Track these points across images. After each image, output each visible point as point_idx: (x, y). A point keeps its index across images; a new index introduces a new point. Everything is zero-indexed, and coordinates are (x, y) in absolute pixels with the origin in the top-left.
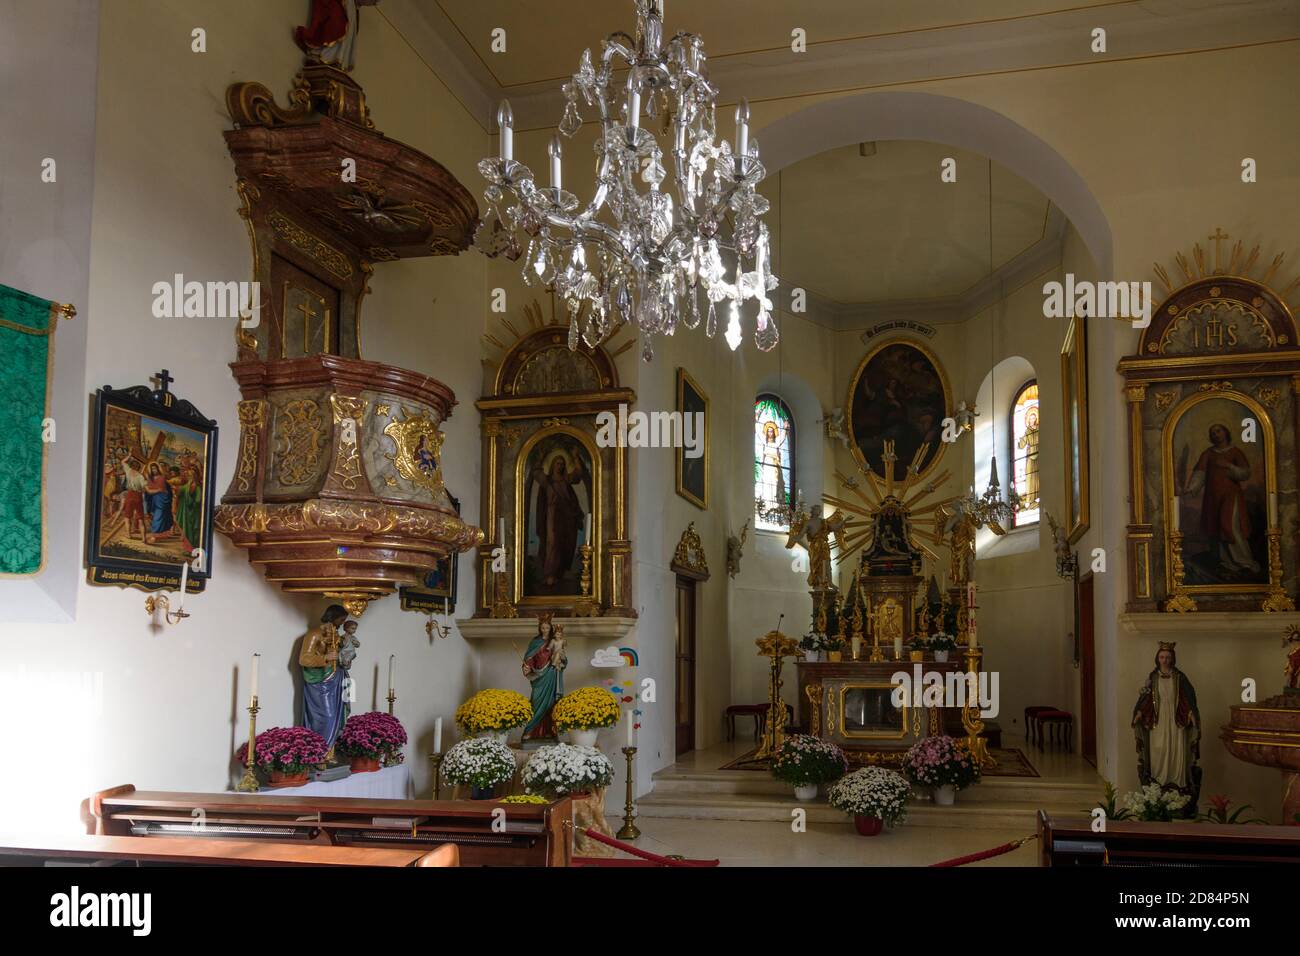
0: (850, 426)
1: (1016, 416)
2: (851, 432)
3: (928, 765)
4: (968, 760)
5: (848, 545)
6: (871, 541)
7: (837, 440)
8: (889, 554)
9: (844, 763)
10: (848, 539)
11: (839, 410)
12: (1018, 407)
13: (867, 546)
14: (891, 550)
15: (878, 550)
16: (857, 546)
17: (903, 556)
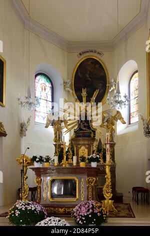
0: (73, 87)
1: (131, 84)
2: (74, 89)
3: (81, 215)
4: (101, 212)
5: (69, 127)
6: (77, 126)
7: (69, 91)
8: (84, 130)
9: (45, 214)
10: (69, 125)
11: (69, 80)
12: (131, 81)
13: (76, 128)
14: (84, 129)
15: (80, 129)
16: (72, 128)
17: (88, 131)
